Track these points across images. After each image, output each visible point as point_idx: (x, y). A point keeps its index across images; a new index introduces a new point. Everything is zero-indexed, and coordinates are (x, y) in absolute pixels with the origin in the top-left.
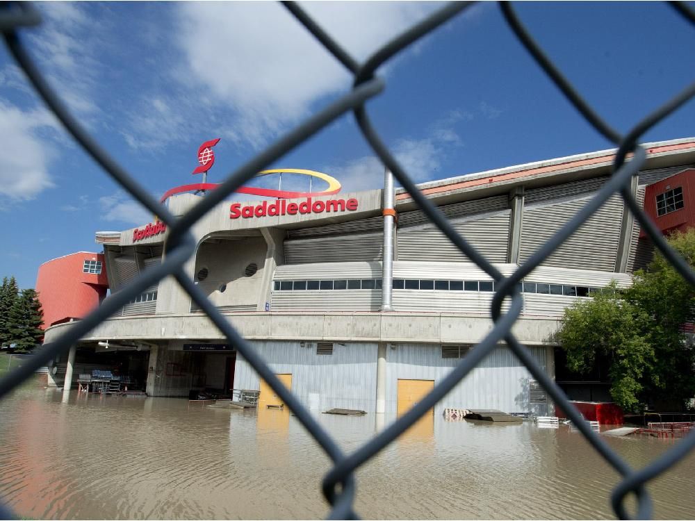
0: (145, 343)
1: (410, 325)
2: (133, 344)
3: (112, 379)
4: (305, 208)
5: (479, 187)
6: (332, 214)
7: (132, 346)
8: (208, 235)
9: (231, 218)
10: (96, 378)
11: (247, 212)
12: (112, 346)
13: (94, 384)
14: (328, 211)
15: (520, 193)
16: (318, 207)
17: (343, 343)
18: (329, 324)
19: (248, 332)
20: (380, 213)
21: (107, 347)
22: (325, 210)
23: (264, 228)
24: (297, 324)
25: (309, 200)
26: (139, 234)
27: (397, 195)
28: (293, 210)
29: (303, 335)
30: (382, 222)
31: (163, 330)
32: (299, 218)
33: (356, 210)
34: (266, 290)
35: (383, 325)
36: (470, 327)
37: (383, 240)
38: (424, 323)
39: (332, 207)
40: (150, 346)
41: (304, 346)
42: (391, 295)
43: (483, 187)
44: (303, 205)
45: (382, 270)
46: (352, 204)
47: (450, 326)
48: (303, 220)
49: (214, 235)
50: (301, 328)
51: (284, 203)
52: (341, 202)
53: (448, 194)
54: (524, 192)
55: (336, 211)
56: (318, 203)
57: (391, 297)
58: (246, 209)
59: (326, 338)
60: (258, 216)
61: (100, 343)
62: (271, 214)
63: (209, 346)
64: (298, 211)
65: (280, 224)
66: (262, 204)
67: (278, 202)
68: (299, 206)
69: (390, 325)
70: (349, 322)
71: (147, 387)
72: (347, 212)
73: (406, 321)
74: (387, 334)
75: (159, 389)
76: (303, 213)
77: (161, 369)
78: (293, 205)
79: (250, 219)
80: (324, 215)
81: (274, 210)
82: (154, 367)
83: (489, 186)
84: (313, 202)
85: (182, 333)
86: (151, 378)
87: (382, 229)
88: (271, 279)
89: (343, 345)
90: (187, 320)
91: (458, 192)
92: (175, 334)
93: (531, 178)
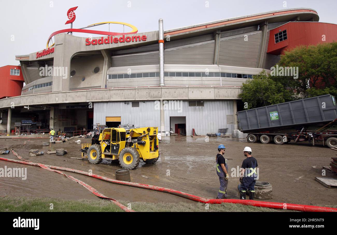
0: (47, 106)
1: (175, 92)
2: (41, 107)
3: (32, 124)
4: (122, 40)
5: (201, 30)
6: (135, 43)
7: (41, 108)
8: (75, 53)
9: (86, 45)
10: (24, 123)
11: (94, 42)
12: (30, 108)
13: (23, 127)
14: (133, 41)
15: (218, 33)
16: (128, 40)
17: (144, 101)
18: (138, 93)
19: (99, 98)
20: (157, 42)
21: (28, 109)
22: (131, 41)
23: (102, 50)
24: (123, 93)
25: (124, 36)
26: (39, 55)
27: (164, 33)
28: (116, 41)
29: (126, 99)
30: (158, 46)
31: (57, 99)
32: (120, 45)
33: (146, 40)
34: (105, 79)
35: (163, 92)
36: (201, 92)
37: (159, 54)
38: (181, 91)
39: (135, 39)
40: (50, 108)
41: (126, 104)
42: (164, 79)
43: (203, 30)
44: (121, 38)
45: (159, 68)
46: (144, 38)
47: (193, 92)
48: (121, 46)
49: (78, 54)
50: (124, 95)
51: (112, 37)
52: (139, 37)
53: (187, 33)
54: (220, 33)
55: (136, 41)
56: (128, 38)
57: (164, 80)
58: (93, 41)
59: (137, 99)
60: (100, 44)
61: (25, 107)
62: (106, 43)
63: (79, 106)
64: (119, 42)
65: (110, 48)
66: (101, 39)
67: (109, 37)
68: (119, 39)
69: (166, 92)
70: (147, 92)
71: (50, 126)
72: (142, 42)
73: (172, 91)
74: (165, 97)
75: (56, 127)
76: (121, 42)
77: (56, 118)
78: (116, 39)
79: (96, 46)
80: (131, 43)
81: (107, 41)
82: (53, 117)
83: (205, 29)
84: (125, 37)
85: (66, 100)
86: (51, 123)
87: (158, 50)
88: (107, 74)
89: (144, 102)
90: (68, 94)
91: (192, 32)
92: (63, 101)
93: (223, 26)
